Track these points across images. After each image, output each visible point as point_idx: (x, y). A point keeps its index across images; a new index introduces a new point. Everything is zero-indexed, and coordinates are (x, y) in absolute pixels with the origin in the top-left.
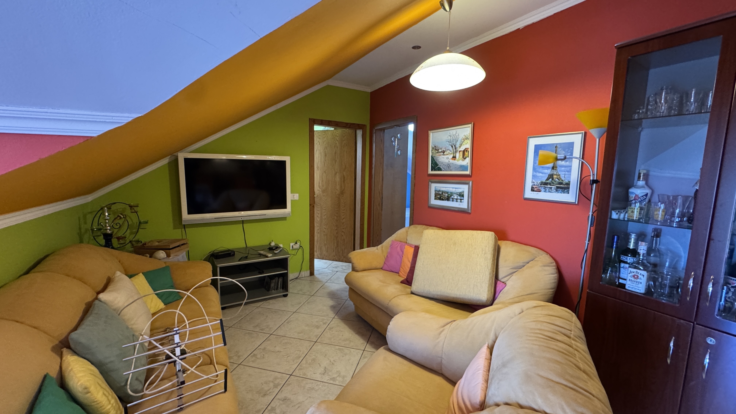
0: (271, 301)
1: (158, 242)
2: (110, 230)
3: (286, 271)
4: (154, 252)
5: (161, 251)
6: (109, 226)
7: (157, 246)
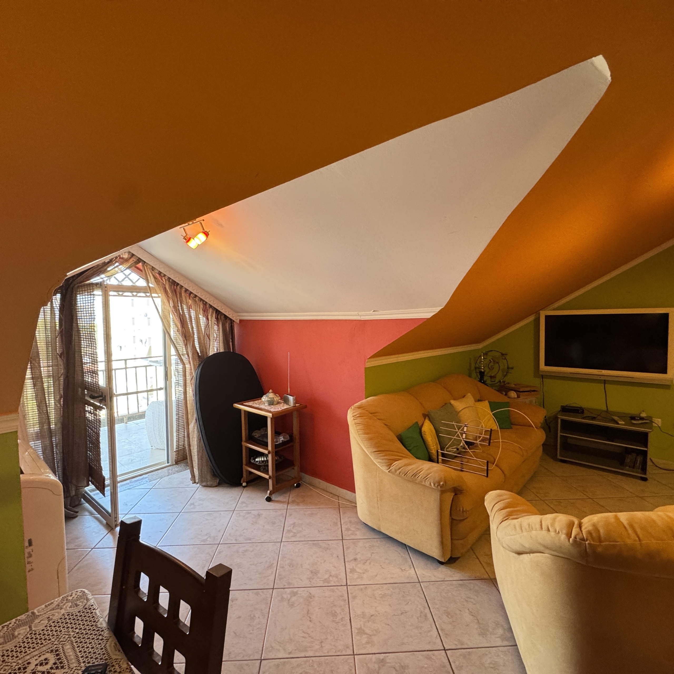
0: (620, 477)
1: (515, 385)
2: (483, 369)
3: (646, 449)
4: (508, 391)
5: (513, 392)
6: (483, 367)
7: (513, 387)
